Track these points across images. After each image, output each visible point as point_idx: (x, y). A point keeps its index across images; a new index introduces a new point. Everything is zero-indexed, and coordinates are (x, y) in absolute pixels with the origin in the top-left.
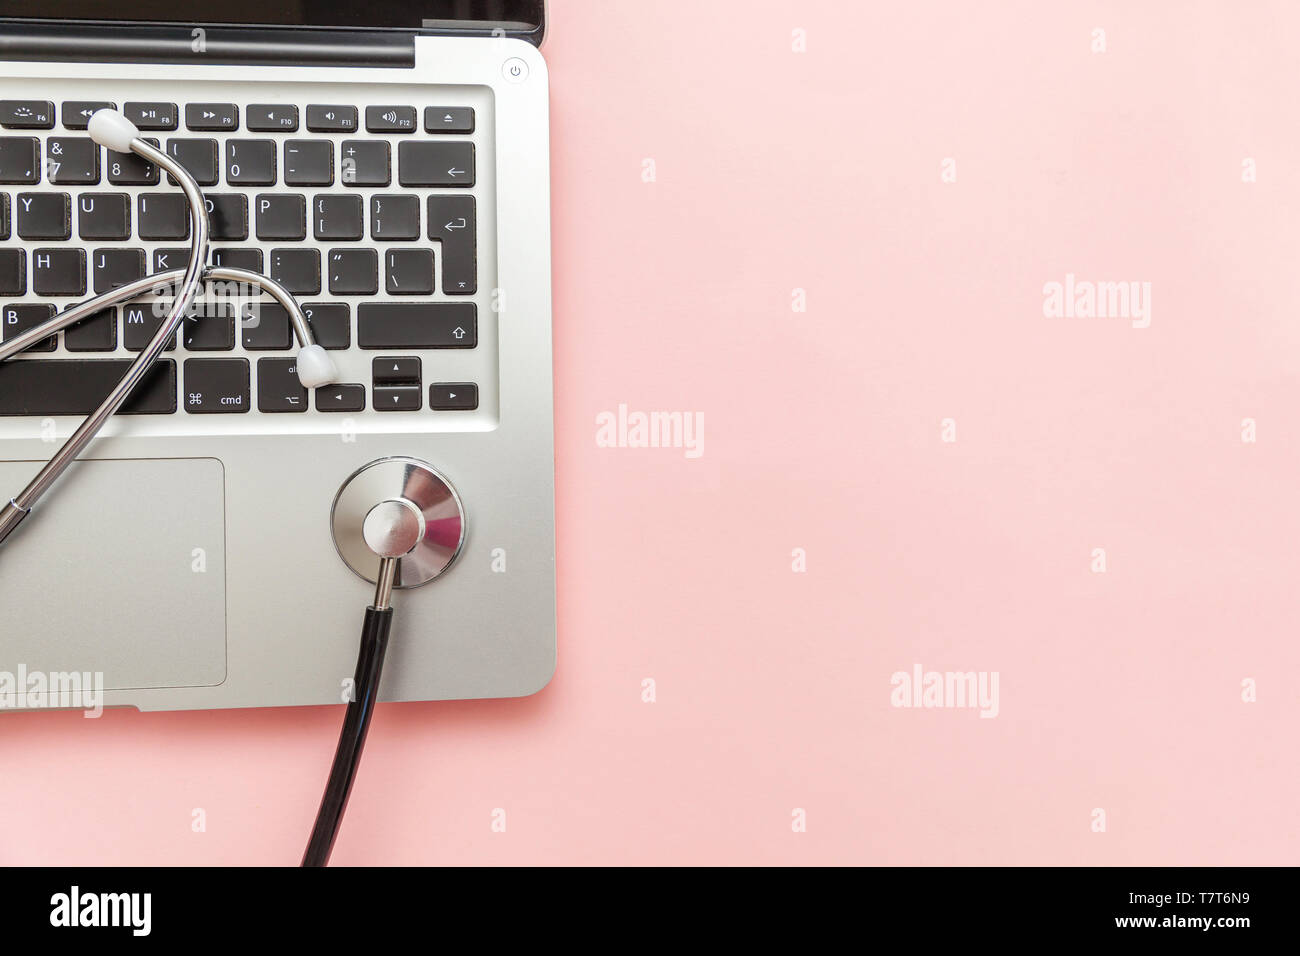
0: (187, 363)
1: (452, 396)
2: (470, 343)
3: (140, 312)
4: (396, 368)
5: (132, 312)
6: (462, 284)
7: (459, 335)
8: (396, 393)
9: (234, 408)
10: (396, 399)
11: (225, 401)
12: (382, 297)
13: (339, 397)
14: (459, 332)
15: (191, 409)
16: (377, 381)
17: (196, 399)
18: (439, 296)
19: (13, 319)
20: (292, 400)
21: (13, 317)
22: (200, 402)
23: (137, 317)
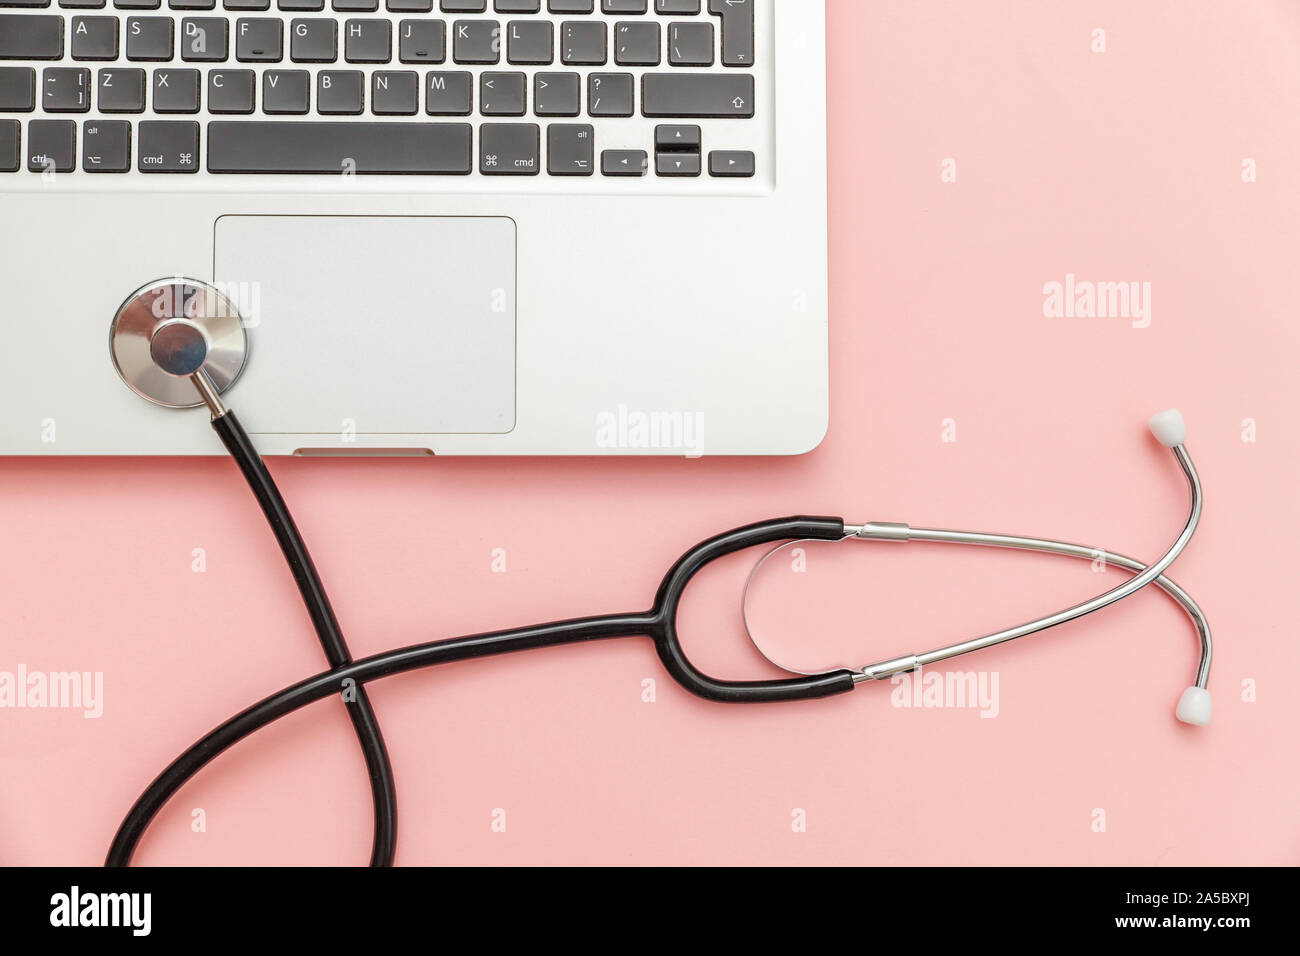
0: (483, 127)
1: (731, 162)
2: (747, 113)
3: (442, 78)
4: (678, 135)
5: (435, 78)
6: (741, 58)
7: (738, 105)
8: (678, 159)
9: (526, 171)
10: (678, 164)
11: (518, 163)
12: (664, 68)
13: (625, 161)
14: (738, 102)
15: (486, 171)
16: (661, 148)
17: (492, 160)
18: (718, 68)
19: (327, 84)
20: (581, 164)
21: (327, 82)
22: (495, 164)
23: (439, 83)
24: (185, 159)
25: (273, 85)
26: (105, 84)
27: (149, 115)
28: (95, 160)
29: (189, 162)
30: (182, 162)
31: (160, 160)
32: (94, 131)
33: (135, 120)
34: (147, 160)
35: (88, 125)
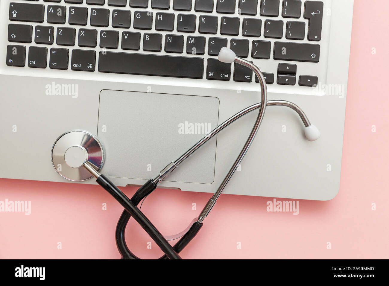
0: (209, 60)
1: (309, 80)
2: (316, 60)
3: (193, 39)
4: (288, 68)
5: (191, 39)
6: (316, 37)
7: (313, 57)
8: (287, 78)
9: (225, 79)
10: (287, 80)
11: (222, 76)
12: (284, 40)
13: (265, 78)
14: (313, 55)
15: (209, 78)
16: (279, 73)
17: (211, 74)
18: (306, 41)
19: (147, 39)
20: (247, 77)
21: (147, 38)
22: (213, 75)
23: (192, 41)
24: (90, 66)
25: (126, 38)
26: (59, 34)
27: (76, 47)
28: (54, 64)
29: (91, 67)
30: (88, 67)
31: (80, 66)
32: (54, 52)
33: (71, 49)
34: (74, 65)
35: (52, 50)
